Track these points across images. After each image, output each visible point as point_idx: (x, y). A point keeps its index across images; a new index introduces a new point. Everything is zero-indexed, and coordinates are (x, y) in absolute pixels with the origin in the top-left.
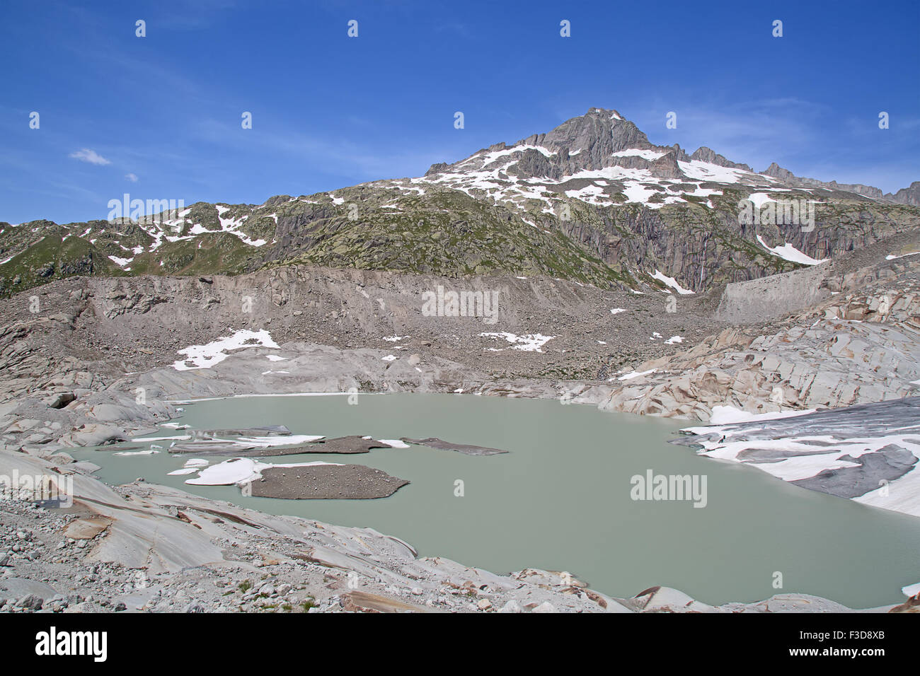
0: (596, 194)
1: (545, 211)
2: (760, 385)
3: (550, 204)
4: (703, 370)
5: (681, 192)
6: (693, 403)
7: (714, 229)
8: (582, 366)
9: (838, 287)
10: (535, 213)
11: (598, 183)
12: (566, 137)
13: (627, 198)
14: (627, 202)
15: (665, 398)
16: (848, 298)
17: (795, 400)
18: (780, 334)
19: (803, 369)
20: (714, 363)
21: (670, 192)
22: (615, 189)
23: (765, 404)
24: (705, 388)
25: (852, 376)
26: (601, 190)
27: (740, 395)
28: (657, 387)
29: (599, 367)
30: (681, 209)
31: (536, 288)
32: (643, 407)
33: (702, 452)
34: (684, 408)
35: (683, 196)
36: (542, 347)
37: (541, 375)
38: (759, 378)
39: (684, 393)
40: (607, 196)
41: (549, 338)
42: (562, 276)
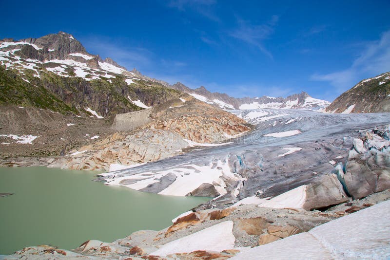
0: (61, 71)
1: (35, 76)
2: (128, 155)
3: (38, 73)
4: (106, 150)
5: (99, 75)
6: (102, 163)
7: (112, 92)
8: (53, 150)
9: (155, 117)
10: (29, 76)
11: (63, 66)
12: (47, 42)
13: (75, 74)
14: (76, 76)
15: (91, 162)
16: (158, 121)
17: (140, 159)
18: (135, 135)
19: (143, 148)
20: (111, 146)
21: (95, 74)
22: (70, 70)
23: (129, 162)
24: (107, 157)
25: (158, 149)
26: (64, 69)
27: (120, 159)
28: (87, 158)
29: (61, 150)
30: (99, 82)
31: (29, 113)
32: (82, 167)
33: (106, 183)
34: (99, 166)
35: (100, 77)
36: (32, 142)
37: (32, 155)
38: (128, 152)
39: (99, 159)
40: (67, 72)
41: (36, 137)
42: (43, 108)
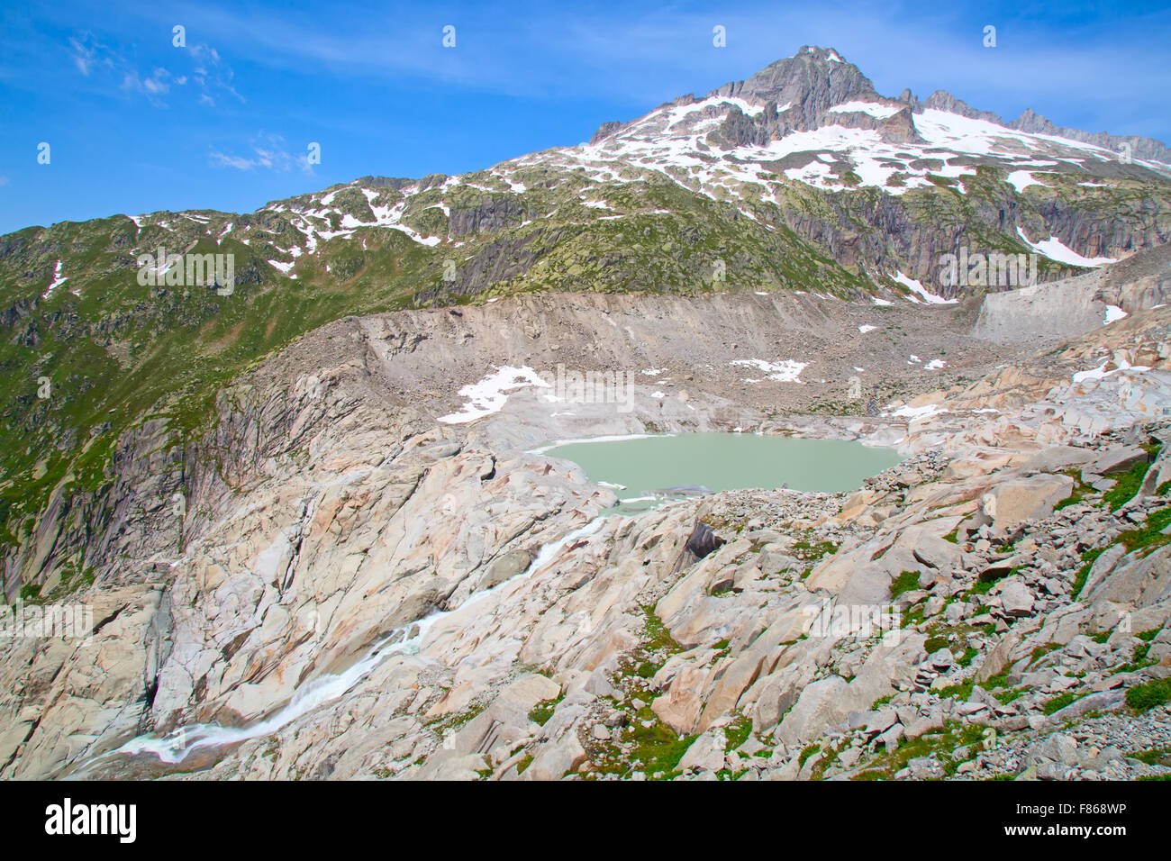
0: (823, 175)
1: (765, 199)
3: (770, 190)
5: (925, 171)
7: (967, 222)
9: (1114, 299)
10: (753, 201)
11: (822, 157)
12: (771, 85)
13: (859, 179)
14: (861, 185)
21: (911, 171)
22: (843, 166)
26: (828, 168)
30: (927, 196)
31: (779, 306)
35: (929, 177)
37: (812, 411)
38: (1060, 431)
40: (836, 176)
41: (802, 365)
42: (803, 288)
